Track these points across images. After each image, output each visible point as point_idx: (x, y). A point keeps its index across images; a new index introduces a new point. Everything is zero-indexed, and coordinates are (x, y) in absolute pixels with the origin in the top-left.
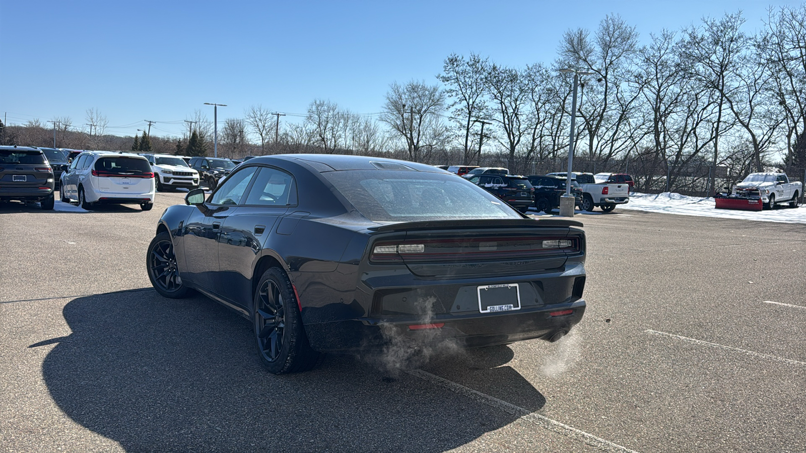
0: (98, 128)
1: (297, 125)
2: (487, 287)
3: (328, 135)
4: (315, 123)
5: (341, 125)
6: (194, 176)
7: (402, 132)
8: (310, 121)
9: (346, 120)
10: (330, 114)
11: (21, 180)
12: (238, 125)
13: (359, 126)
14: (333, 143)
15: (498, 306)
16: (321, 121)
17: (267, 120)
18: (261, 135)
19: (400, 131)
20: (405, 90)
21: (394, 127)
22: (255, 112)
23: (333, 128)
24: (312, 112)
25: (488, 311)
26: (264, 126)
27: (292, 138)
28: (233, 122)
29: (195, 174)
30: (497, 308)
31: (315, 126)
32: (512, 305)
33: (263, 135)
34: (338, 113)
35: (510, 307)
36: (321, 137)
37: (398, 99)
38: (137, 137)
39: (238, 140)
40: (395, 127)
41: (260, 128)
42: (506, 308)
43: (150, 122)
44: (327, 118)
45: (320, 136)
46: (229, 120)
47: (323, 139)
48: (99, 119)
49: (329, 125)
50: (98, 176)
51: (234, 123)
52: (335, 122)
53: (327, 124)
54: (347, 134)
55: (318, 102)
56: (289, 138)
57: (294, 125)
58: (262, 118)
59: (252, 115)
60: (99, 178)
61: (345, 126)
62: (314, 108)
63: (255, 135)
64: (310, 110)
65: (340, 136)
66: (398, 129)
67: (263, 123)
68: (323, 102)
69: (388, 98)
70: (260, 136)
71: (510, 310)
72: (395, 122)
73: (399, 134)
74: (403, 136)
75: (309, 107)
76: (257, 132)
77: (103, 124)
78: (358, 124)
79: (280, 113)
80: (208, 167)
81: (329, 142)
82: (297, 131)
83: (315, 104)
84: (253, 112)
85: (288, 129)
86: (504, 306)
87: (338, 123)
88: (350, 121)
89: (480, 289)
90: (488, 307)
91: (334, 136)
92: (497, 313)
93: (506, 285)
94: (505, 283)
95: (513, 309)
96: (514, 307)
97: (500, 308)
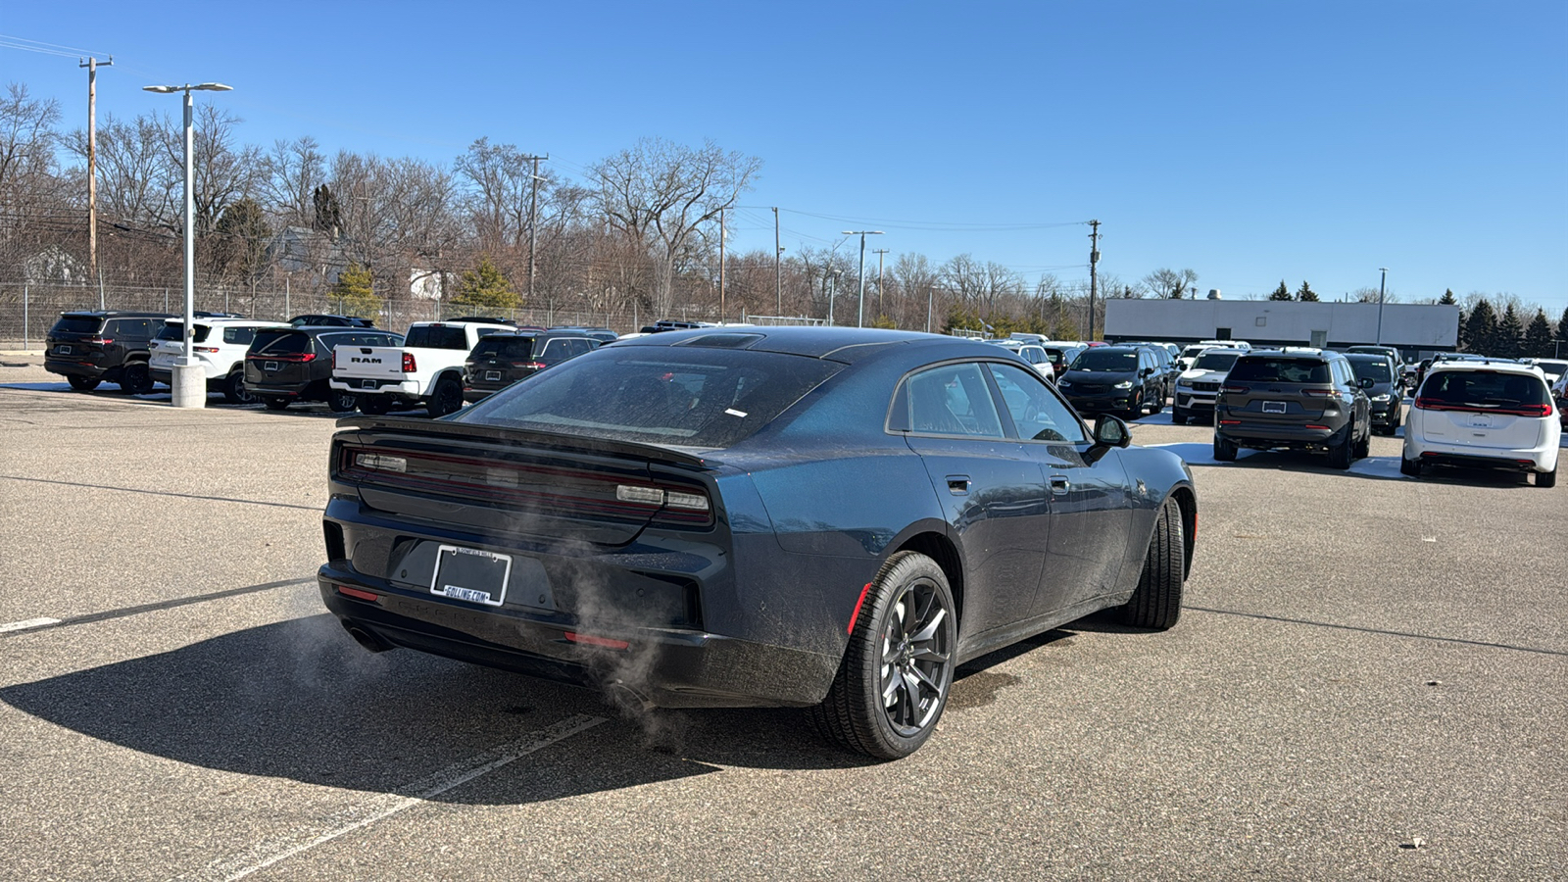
2: (456, 548)
11: (1276, 411)
15: (462, 589)
25: (444, 594)
30: (459, 592)
32: (488, 595)
35: (483, 597)
42: (476, 596)
50: (1424, 409)
60: (1425, 411)
71: (480, 601)
86: (473, 591)
89: (442, 551)
90: (447, 587)
92: (456, 601)
93: (488, 554)
94: (489, 550)
95: (487, 601)
96: (491, 599)
97: (465, 594)
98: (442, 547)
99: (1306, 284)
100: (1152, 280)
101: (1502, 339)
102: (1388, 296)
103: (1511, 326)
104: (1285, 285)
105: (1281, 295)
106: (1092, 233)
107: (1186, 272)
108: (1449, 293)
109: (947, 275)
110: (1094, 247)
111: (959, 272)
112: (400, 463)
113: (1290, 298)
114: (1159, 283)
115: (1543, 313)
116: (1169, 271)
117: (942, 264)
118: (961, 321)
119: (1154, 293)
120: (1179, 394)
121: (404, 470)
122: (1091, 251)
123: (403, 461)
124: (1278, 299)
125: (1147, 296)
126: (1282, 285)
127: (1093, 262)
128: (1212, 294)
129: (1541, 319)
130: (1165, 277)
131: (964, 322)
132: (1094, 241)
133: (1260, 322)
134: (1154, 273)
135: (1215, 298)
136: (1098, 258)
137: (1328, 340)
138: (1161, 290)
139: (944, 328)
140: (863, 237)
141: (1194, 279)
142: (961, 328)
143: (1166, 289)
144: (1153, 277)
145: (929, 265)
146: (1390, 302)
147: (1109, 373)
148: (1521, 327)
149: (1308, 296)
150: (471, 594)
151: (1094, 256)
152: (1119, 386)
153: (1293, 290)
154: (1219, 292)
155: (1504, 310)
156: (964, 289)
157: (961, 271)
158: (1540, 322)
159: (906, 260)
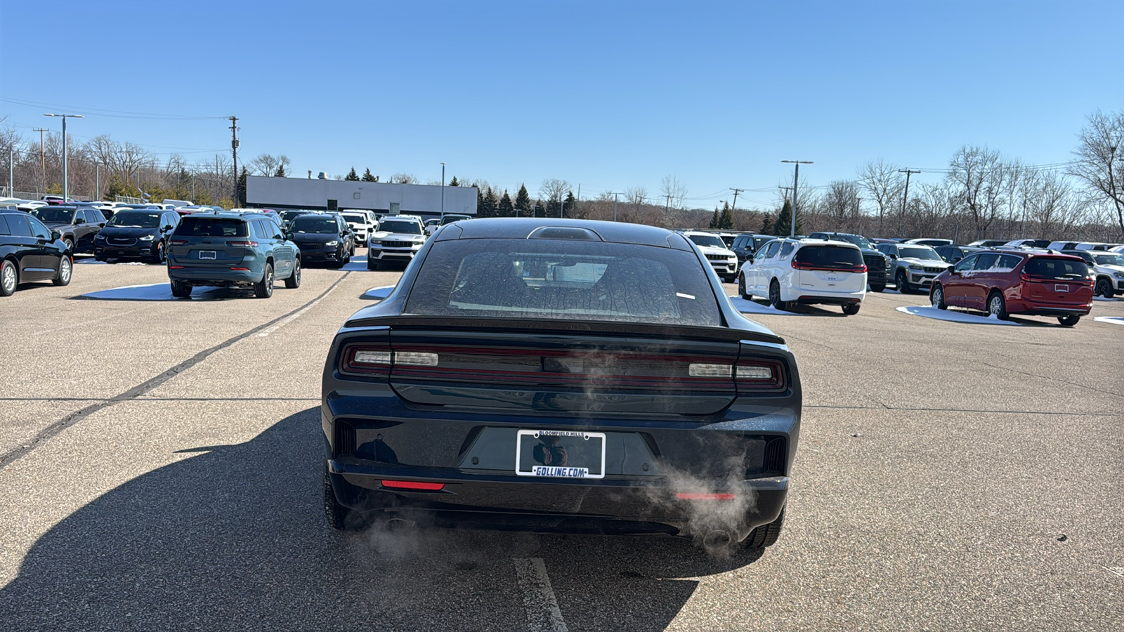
0: (674, 200)
1: (935, 186)
2: (538, 432)
3: (982, 199)
4: (962, 182)
5: (1004, 183)
6: (730, 261)
7: (1109, 193)
8: (954, 179)
9: (1015, 175)
10: (986, 167)
12: (849, 189)
13: (1036, 185)
14: (989, 211)
15: (554, 468)
16: (971, 179)
17: (891, 180)
18: (880, 202)
19: (1104, 190)
20: (1117, 124)
21: (1094, 184)
22: (874, 170)
23: (990, 190)
24: (958, 166)
25: (534, 474)
26: (885, 190)
27: (926, 206)
28: (840, 186)
29: (731, 257)
30: (552, 471)
31: (962, 188)
32: (586, 470)
33: (884, 203)
34: (1001, 165)
35: (581, 472)
36: (970, 203)
37: (1102, 140)
38: (716, 211)
39: (847, 210)
40: (1096, 185)
41: (879, 192)
42: (572, 473)
43: (737, 190)
44: (982, 173)
45: (969, 201)
46: (835, 182)
47: (973, 207)
48: (676, 188)
49: (985, 184)
51: (843, 187)
52: (995, 179)
53: (980, 183)
54: (1014, 197)
55: (968, 151)
56: (922, 207)
57: (930, 187)
58: (882, 178)
59: (868, 174)
61: (1012, 185)
62: (961, 159)
63: (871, 202)
64: (955, 162)
65: (1003, 201)
66: (1102, 187)
67: (883, 185)
68: (977, 150)
69: (1083, 137)
70: (879, 205)
71: (579, 477)
72: (1096, 175)
73: (1104, 195)
74: (1110, 199)
75: (952, 158)
76: (874, 199)
77: (680, 194)
78: (1035, 181)
79: (911, 170)
80: (752, 248)
81: (983, 211)
82: (934, 196)
83: (963, 153)
84: (869, 169)
85: (921, 192)
86: (568, 469)
87: (999, 180)
88: (1021, 178)
89: (522, 436)
90: (535, 468)
91: (991, 200)
92: (551, 480)
93: (578, 434)
94: (577, 430)
95: (587, 476)
96: (589, 474)
97: (559, 472)
98: (521, 432)
99: (368, 170)
100: (257, 162)
101: (486, 209)
102: (412, 179)
103: (491, 201)
104: (355, 170)
105: (352, 177)
106: (232, 126)
107: (282, 157)
108: (455, 179)
109: (91, 151)
110: (234, 136)
111: (100, 149)
112: (430, 359)
113: (358, 179)
114: (263, 164)
115: (507, 193)
116: (269, 156)
117: (85, 142)
118: (121, 190)
119: (260, 172)
120: (372, 249)
121: (436, 363)
122: (232, 139)
123: (435, 356)
124: (351, 180)
125: (256, 174)
126: (353, 170)
127: (234, 148)
128: (321, 176)
129: (506, 195)
130: (268, 161)
131: (124, 190)
132: (234, 131)
133: (357, 196)
134: (258, 157)
135: (324, 178)
136: (238, 145)
137: (401, 209)
138: (265, 170)
139: (107, 195)
140: (64, 120)
141: (288, 163)
142: (121, 195)
143: (268, 169)
144: (258, 160)
145: (74, 142)
146: (414, 183)
147: (318, 234)
148: (496, 201)
149: (369, 178)
150: (567, 471)
151: (235, 144)
152: (329, 244)
153: (360, 174)
154: (326, 174)
155: (503, 193)
156: (105, 163)
157: (103, 149)
158: (506, 199)
159: (53, 138)
